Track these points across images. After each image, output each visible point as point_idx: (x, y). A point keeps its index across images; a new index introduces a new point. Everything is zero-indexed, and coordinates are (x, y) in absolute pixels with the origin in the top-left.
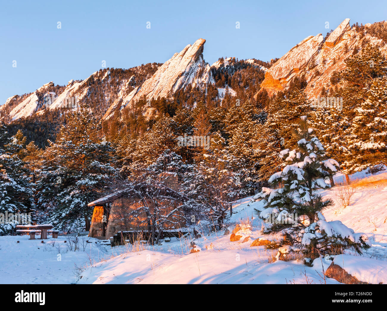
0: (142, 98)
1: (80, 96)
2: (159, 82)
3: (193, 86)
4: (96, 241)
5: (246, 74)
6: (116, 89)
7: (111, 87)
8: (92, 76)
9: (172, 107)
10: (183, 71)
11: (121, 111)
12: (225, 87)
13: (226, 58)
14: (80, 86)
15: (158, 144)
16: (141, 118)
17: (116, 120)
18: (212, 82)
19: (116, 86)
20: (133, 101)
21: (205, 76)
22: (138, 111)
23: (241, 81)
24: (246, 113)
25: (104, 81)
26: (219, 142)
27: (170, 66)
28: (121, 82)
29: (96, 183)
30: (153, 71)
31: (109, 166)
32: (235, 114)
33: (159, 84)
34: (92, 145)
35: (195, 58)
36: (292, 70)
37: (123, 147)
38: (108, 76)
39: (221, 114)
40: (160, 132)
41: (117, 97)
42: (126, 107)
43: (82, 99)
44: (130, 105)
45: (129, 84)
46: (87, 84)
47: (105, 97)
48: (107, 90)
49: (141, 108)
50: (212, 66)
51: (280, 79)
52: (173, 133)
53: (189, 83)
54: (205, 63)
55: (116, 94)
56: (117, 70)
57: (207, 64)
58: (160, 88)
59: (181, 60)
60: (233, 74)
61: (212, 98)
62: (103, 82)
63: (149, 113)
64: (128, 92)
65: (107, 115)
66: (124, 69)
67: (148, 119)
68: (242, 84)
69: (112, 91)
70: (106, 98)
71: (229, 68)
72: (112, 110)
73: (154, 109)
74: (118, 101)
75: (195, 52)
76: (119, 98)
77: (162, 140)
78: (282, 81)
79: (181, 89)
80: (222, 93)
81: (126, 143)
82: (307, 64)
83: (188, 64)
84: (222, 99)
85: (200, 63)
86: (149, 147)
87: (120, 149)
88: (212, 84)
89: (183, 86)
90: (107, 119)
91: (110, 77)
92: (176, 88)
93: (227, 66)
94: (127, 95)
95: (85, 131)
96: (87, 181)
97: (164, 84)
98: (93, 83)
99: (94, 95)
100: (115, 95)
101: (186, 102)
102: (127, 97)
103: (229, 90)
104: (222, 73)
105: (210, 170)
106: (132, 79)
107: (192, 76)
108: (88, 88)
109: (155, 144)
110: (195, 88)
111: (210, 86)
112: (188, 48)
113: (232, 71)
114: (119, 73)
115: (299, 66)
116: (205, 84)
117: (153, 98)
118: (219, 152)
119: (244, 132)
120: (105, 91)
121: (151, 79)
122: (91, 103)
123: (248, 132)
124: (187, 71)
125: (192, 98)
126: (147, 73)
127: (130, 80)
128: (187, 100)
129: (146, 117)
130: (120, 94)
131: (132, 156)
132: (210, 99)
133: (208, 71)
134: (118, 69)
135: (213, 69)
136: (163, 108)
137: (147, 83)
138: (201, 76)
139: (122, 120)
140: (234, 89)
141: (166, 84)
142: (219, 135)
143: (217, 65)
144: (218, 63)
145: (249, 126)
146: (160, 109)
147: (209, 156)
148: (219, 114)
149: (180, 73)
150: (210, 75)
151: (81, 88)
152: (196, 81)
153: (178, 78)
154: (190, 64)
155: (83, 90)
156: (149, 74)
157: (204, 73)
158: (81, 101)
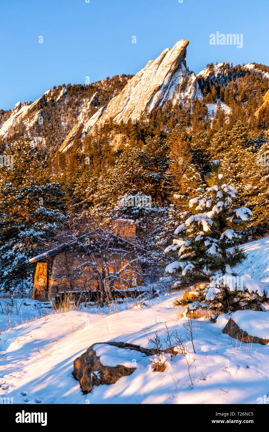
0: (108, 122)
1: (30, 122)
2: (129, 99)
3: (174, 102)
4: (36, 303)
5: (243, 84)
6: (74, 111)
7: (69, 108)
8: (44, 96)
9: (146, 132)
10: (160, 83)
11: (82, 140)
12: (216, 102)
13: (217, 64)
14: (29, 109)
15: (123, 182)
16: (107, 148)
17: (75, 152)
18: (199, 97)
19: (75, 108)
20: (96, 126)
21: (190, 89)
22: (103, 140)
23: (238, 94)
24: (237, 138)
25: (59, 101)
26: (192, 178)
27: (142, 78)
28: (80, 101)
29: (42, 234)
30: (122, 86)
31: (57, 213)
32: (223, 139)
33: (129, 103)
34: (36, 188)
35: (175, 65)
37: (82, 187)
38: (64, 94)
39: (205, 140)
40: (126, 167)
41: (77, 122)
42: (88, 135)
43: (33, 126)
44: (92, 132)
45: (92, 103)
46: (38, 107)
47: (61, 123)
48: (64, 113)
49: (106, 135)
50: (198, 75)
52: (142, 167)
53: (169, 99)
54: (189, 73)
55: (75, 117)
56: (75, 86)
57: (192, 73)
58: (131, 107)
59: (157, 69)
60: (226, 85)
61: (199, 118)
62: (58, 103)
63: (118, 141)
64: (90, 114)
65: (65, 146)
66: (84, 85)
67: (115, 149)
68: (239, 98)
69: (70, 115)
70: (63, 123)
71: (220, 77)
72: (70, 138)
73: (123, 135)
74: (78, 127)
75: (176, 58)
76: (79, 123)
77: (128, 177)
79: (158, 108)
80: (213, 111)
81: (86, 182)
83: (167, 75)
84: (212, 119)
85: (183, 72)
86: (112, 187)
87: (79, 189)
88: (199, 99)
89: (161, 104)
90: (64, 150)
91: (67, 96)
92: (152, 106)
93: (219, 75)
94: (89, 118)
95: (27, 170)
96: (32, 232)
97: (136, 102)
98: (46, 105)
99: (47, 120)
100: (74, 120)
101: (165, 124)
102: (89, 121)
103: (222, 106)
104: (212, 84)
105: (182, 214)
106: (95, 98)
107: (173, 89)
108: (39, 112)
109: (120, 182)
110: (176, 105)
111: (196, 102)
112: (166, 54)
113: (225, 80)
114: (78, 90)
116: (189, 100)
117: (122, 121)
118: (193, 191)
119: (232, 164)
120: (60, 115)
121: (119, 96)
122: (44, 131)
123: (237, 163)
124: (166, 83)
125: (173, 120)
126: (114, 89)
127: (92, 99)
128: (166, 122)
129: (114, 146)
130: (81, 118)
131: (93, 198)
132: (197, 119)
133: (193, 81)
134: (77, 85)
135: (200, 80)
136: (134, 134)
137: (114, 102)
138: (185, 89)
139: (83, 151)
140: (228, 104)
141: (139, 102)
142: (193, 169)
143: (205, 73)
144: (206, 71)
145: (239, 155)
146: (130, 135)
147: (180, 197)
148: (203, 140)
149: (156, 87)
150: (196, 88)
151: (30, 112)
152: (177, 97)
153: (154, 94)
154: (170, 74)
155: (34, 115)
156: (116, 90)
157: (188, 85)
158: (31, 129)
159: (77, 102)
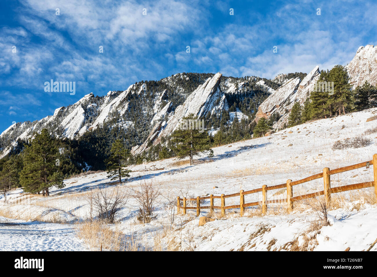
1: (122, 110)
2: (188, 109)
3: (212, 113)
6: (151, 103)
7: (147, 101)
10: (205, 101)
12: (235, 111)
14: (121, 101)
18: (226, 108)
19: (151, 100)
21: (221, 104)
25: (140, 95)
27: (195, 96)
28: (154, 95)
33: (188, 111)
35: (214, 90)
36: (275, 106)
41: (153, 111)
45: (162, 98)
46: (127, 99)
47: (142, 111)
48: (144, 104)
51: (267, 113)
53: (209, 111)
54: (222, 93)
55: (152, 108)
59: (204, 91)
64: (162, 106)
65: (152, 134)
69: (148, 105)
70: (144, 111)
75: (214, 85)
78: (267, 114)
79: (203, 116)
80: (233, 116)
82: (285, 102)
83: (209, 96)
84: (231, 122)
85: (218, 93)
88: (226, 110)
89: (205, 114)
98: (132, 97)
99: (134, 109)
107: (211, 105)
108: (128, 103)
111: (224, 112)
112: (209, 81)
114: (153, 85)
115: (279, 104)
116: (221, 110)
121: (182, 107)
122: (132, 117)
124: (208, 100)
127: (163, 94)
130: (155, 108)
133: (223, 99)
135: (228, 96)
138: (218, 104)
149: (202, 103)
150: (225, 103)
151: (122, 103)
152: (214, 109)
153: (201, 108)
154: (210, 95)
155: (124, 105)
156: (179, 87)
157: (220, 101)
158: (124, 115)
159: (152, 95)
